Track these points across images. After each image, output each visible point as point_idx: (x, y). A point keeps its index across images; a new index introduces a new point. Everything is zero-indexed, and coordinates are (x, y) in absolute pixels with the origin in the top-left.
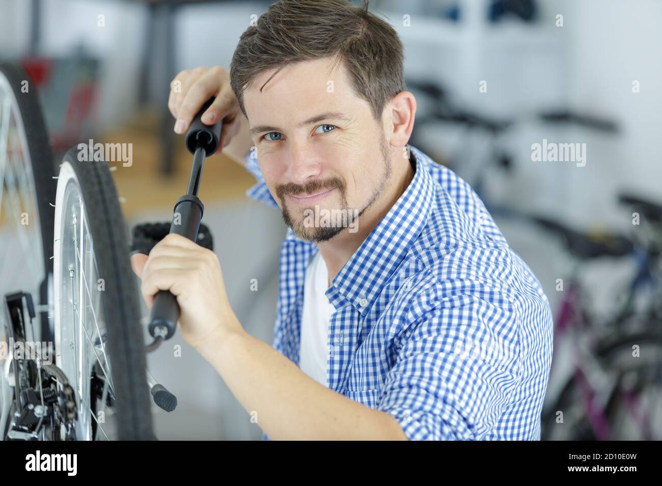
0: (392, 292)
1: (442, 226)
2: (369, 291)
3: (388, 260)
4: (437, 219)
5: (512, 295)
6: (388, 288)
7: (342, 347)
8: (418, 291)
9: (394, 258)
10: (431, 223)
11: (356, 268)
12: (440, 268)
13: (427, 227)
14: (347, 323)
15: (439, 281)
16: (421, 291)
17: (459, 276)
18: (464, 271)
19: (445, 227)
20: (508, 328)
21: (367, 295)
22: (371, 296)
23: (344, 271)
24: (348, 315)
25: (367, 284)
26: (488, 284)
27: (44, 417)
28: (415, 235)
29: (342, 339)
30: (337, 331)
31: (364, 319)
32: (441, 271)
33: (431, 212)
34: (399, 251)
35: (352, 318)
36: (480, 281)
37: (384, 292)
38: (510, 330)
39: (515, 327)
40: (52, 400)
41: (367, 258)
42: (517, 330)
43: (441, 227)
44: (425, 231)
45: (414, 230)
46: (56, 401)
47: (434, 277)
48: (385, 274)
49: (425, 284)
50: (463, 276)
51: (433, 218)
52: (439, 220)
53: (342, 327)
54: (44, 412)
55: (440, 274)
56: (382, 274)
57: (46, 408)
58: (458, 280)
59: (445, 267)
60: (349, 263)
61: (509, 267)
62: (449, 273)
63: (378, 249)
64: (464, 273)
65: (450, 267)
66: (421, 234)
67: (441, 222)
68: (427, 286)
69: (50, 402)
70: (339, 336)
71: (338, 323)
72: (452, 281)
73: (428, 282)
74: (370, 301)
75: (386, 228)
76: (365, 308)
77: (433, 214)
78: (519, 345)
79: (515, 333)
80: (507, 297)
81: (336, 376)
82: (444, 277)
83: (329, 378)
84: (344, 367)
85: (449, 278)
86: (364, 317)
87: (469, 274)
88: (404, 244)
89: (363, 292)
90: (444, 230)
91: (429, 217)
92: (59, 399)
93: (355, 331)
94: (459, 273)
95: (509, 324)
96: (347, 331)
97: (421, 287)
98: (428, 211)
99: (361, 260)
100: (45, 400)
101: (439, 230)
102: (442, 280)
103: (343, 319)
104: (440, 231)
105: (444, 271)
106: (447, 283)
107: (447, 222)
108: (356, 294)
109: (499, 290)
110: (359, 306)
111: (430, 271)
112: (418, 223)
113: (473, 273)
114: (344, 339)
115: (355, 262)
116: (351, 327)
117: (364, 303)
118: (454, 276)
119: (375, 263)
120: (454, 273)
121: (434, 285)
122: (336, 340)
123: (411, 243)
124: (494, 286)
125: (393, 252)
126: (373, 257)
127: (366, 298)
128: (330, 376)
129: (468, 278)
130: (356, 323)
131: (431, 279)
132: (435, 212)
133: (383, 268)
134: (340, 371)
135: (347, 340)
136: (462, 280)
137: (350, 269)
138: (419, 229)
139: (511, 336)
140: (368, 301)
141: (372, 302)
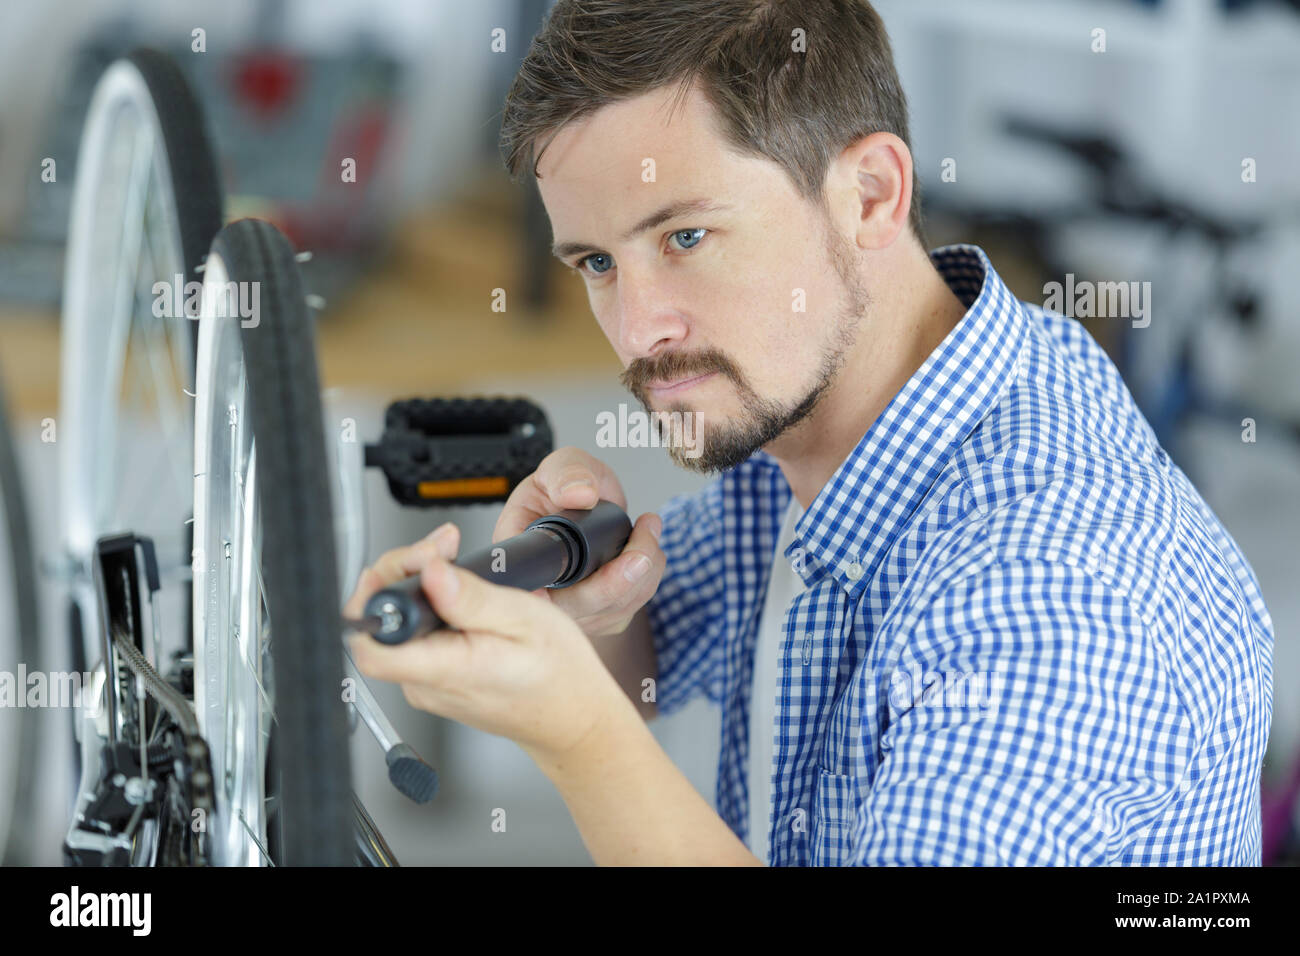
0: (911, 553)
1: (1028, 416)
2: (866, 546)
3: (906, 480)
4: (1021, 398)
5: (1151, 609)
6: (904, 545)
7: (807, 669)
8: (953, 577)
9: (919, 477)
10: (1007, 404)
11: (842, 497)
12: (1007, 531)
13: (997, 411)
14: (821, 616)
15: (1000, 559)
16: (959, 579)
17: (1044, 554)
18: (1057, 542)
19: (1033, 420)
20: (1150, 683)
21: (862, 554)
22: (869, 558)
23: (818, 505)
24: (824, 599)
25: (863, 533)
26: (1103, 579)
27: (147, 805)
28: (965, 428)
29: (808, 651)
30: (800, 635)
31: (856, 608)
32: (1006, 538)
33: (1009, 382)
34: (930, 461)
35: (831, 607)
36: (1087, 569)
37: (895, 551)
38: (1154, 685)
39: (1162, 678)
40: (165, 768)
41: (864, 477)
42: (1171, 683)
43: (1025, 417)
44: (990, 419)
45: (964, 416)
46: (173, 771)
47: (989, 549)
48: (899, 509)
49: (968, 564)
50: (1052, 556)
51: (1014, 394)
52: (1025, 402)
53: (810, 626)
54: (145, 793)
55: (1003, 544)
56: (893, 510)
57: (153, 784)
58: (1040, 562)
59: (1017, 530)
60: (828, 488)
61: (1166, 524)
62: (1024, 544)
63: (887, 457)
64: (1054, 549)
65: (1027, 531)
66: (979, 427)
67: (1028, 407)
68: (973, 569)
69: (161, 772)
70: (804, 645)
71: (802, 618)
72: (1026, 564)
73: (977, 559)
74: (867, 567)
75: (905, 412)
76: (855, 583)
77: (1014, 387)
78: (1188, 712)
79: (1168, 690)
80: (1137, 611)
81: (794, 731)
82: (1011, 552)
83: (779, 735)
84: (813, 710)
85: (1020, 557)
86: (855, 602)
87: (1064, 552)
88: (941, 445)
89: (854, 549)
90: (1029, 424)
91: (1003, 392)
92: (178, 766)
93: (836, 634)
94: (1044, 548)
95: (1148, 673)
96: (819, 635)
97: (960, 571)
98: (1002, 378)
99: (851, 480)
100: (151, 767)
101: (1019, 422)
102: (1006, 560)
103: (813, 609)
104: (1021, 425)
105: (1015, 538)
106: (1015, 566)
107: (1041, 402)
108: (841, 553)
109: (1125, 594)
110: (845, 578)
111: (984, 532)
112: (974, 402)
113: (1075, 549)
114: (812, 652)
115: (839, 484)
116: (829, 625)
117: (856, 572)
118: (1032, 553)
119: (879, 487)
120: (1033, 547)
121: (987, 569)
122: (796, 653)
123: (956, 445)
124: (1116, 583)
125: (916, 464)
126: (876, 474)
127: (861, 561)
128: (781, 731)
129: (1061, 561)
130: (839, 616)
131: (984, 553)
132: (1019, 383)
133: (896, 496)
134: (804, 720)
135: (818, 653)
136: (1047, 564)
137: (829, 500)
138: (977, 414)
139: (1159, 697)
140: (863, 568)
141: (872, 570)
